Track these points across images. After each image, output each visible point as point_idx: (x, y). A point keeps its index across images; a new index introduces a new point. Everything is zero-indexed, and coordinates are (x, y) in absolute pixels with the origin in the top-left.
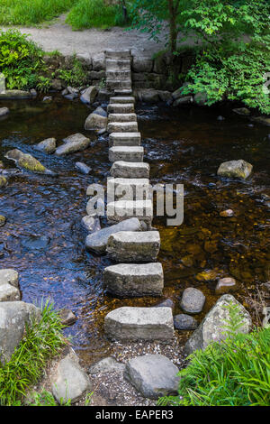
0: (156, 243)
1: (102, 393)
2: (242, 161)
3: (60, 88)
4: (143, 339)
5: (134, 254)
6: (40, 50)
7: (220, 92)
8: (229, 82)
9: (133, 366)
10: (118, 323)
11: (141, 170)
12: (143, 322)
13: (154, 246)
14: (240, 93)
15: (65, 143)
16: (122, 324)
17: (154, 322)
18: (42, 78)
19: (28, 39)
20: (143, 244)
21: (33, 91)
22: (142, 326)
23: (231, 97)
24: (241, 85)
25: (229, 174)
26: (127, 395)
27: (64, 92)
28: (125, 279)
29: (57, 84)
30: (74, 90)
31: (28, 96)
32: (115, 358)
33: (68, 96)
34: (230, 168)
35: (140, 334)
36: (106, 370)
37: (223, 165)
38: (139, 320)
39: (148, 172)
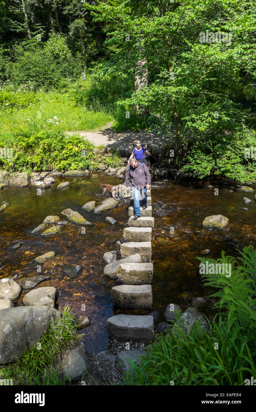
0: (150, 271)
1: (98, 376)
2: (220, 216)
3: (104, 169)
4: (133, 338)
5: (135, 278)
6: (92, 145)
7: (208, 169)
8: (216, 162)
9: (120, 356)
10: (115, 325)
11: (148, 222)
12: (132, 326)
13: (148, 274)
14: (222, 169)
15: (102, 204)
16: (117, 327)
17: (140, 326)
18: (92, 163)
19: (85, 139)
20: (141, 272)
21: (87, 171)
22: (131, 329)
23: (217, 173)
24: (224, 164)
25: (211, 225)
26: (115, 378)
27: (107, 171)
28: (125, 296)
29: (101, 166)
30: (113, 170)
31: (83, 174)
32: (112, 352)
33: (109, 174)
34: (211, 220)
35: (130, 335)
36: (103, 359)
37: (207, 218)
38: (129, 324)
39: (153, 224)
